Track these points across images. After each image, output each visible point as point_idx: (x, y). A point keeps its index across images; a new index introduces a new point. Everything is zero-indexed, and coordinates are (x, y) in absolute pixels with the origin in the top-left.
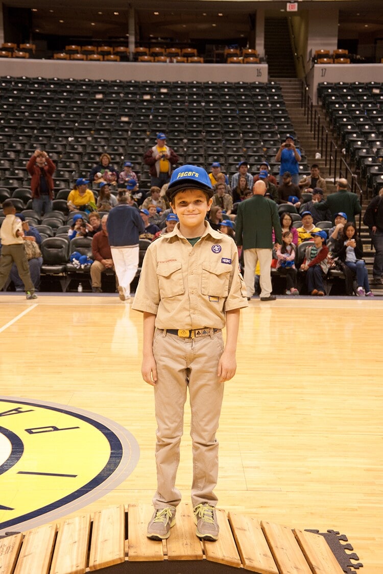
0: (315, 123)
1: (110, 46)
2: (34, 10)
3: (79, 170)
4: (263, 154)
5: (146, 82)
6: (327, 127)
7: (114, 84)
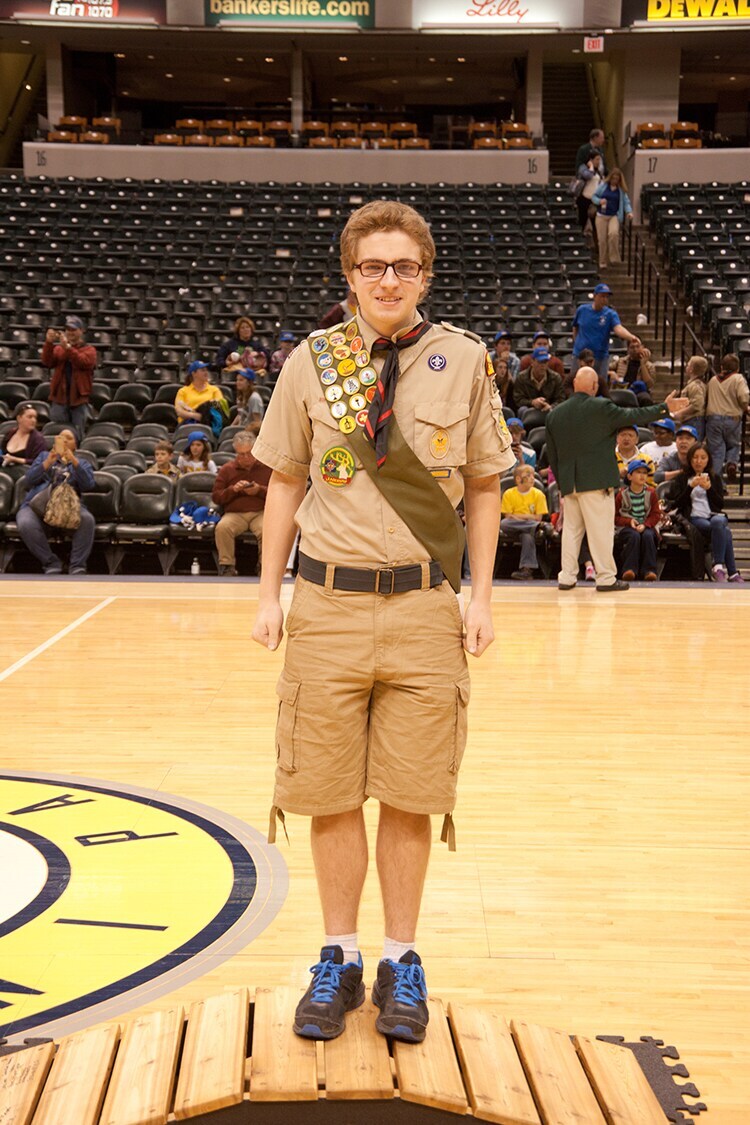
0: (636, 259)
1: (257, 119)
2: (119, 55)
3: (197, 347)
4: (538, 316)
5: (323, 185)
6: (658, 266)
7: (264, 188)
